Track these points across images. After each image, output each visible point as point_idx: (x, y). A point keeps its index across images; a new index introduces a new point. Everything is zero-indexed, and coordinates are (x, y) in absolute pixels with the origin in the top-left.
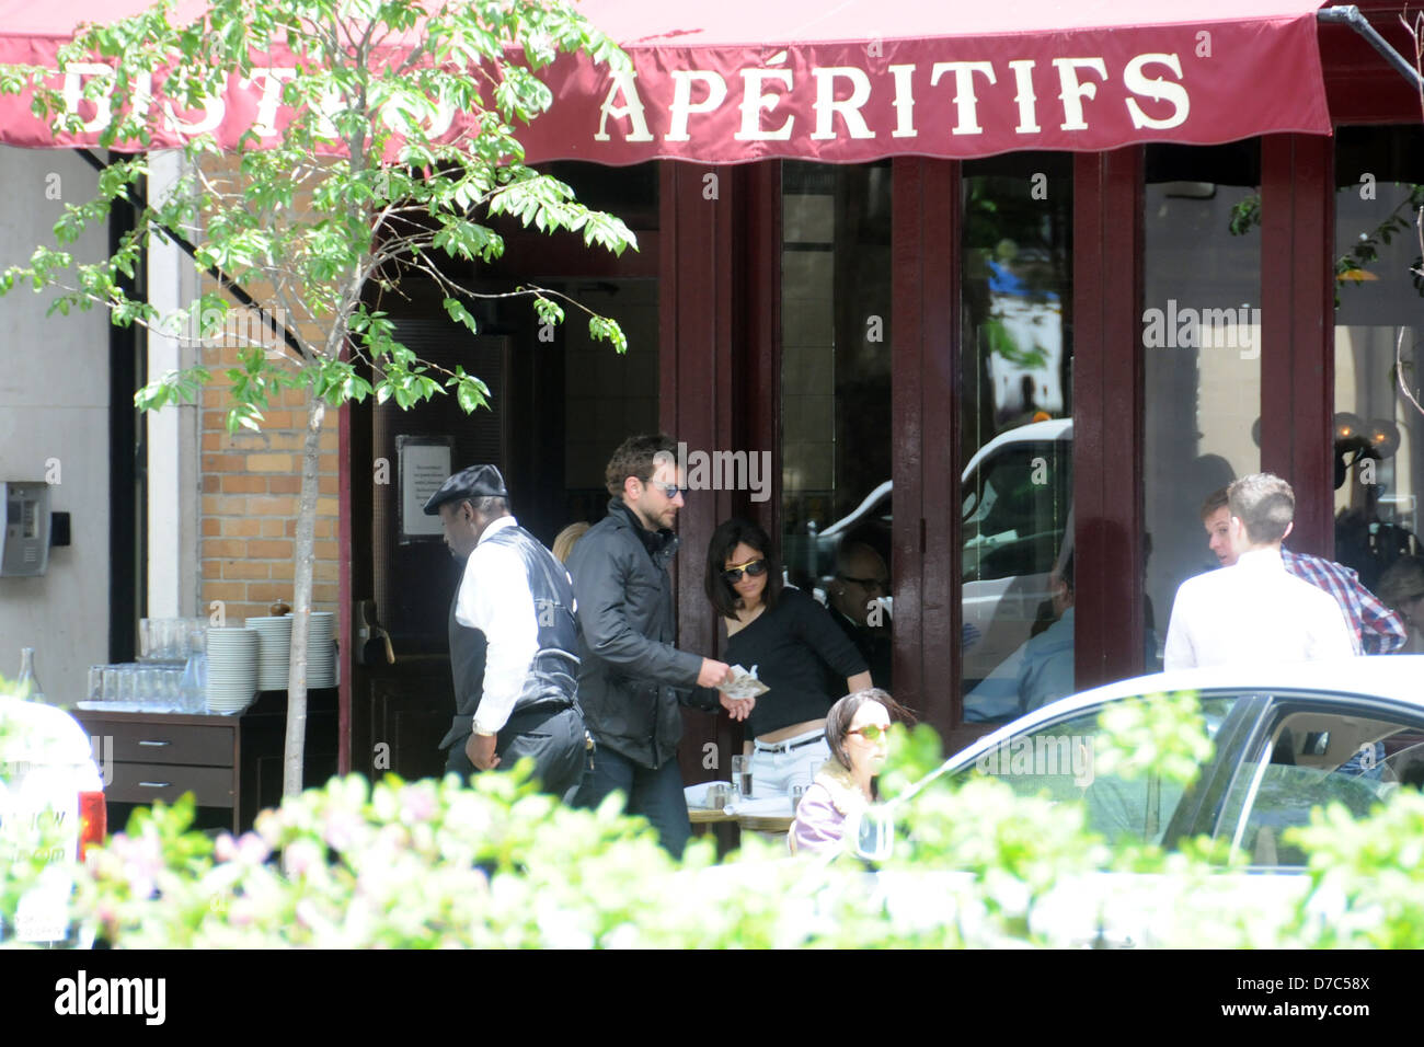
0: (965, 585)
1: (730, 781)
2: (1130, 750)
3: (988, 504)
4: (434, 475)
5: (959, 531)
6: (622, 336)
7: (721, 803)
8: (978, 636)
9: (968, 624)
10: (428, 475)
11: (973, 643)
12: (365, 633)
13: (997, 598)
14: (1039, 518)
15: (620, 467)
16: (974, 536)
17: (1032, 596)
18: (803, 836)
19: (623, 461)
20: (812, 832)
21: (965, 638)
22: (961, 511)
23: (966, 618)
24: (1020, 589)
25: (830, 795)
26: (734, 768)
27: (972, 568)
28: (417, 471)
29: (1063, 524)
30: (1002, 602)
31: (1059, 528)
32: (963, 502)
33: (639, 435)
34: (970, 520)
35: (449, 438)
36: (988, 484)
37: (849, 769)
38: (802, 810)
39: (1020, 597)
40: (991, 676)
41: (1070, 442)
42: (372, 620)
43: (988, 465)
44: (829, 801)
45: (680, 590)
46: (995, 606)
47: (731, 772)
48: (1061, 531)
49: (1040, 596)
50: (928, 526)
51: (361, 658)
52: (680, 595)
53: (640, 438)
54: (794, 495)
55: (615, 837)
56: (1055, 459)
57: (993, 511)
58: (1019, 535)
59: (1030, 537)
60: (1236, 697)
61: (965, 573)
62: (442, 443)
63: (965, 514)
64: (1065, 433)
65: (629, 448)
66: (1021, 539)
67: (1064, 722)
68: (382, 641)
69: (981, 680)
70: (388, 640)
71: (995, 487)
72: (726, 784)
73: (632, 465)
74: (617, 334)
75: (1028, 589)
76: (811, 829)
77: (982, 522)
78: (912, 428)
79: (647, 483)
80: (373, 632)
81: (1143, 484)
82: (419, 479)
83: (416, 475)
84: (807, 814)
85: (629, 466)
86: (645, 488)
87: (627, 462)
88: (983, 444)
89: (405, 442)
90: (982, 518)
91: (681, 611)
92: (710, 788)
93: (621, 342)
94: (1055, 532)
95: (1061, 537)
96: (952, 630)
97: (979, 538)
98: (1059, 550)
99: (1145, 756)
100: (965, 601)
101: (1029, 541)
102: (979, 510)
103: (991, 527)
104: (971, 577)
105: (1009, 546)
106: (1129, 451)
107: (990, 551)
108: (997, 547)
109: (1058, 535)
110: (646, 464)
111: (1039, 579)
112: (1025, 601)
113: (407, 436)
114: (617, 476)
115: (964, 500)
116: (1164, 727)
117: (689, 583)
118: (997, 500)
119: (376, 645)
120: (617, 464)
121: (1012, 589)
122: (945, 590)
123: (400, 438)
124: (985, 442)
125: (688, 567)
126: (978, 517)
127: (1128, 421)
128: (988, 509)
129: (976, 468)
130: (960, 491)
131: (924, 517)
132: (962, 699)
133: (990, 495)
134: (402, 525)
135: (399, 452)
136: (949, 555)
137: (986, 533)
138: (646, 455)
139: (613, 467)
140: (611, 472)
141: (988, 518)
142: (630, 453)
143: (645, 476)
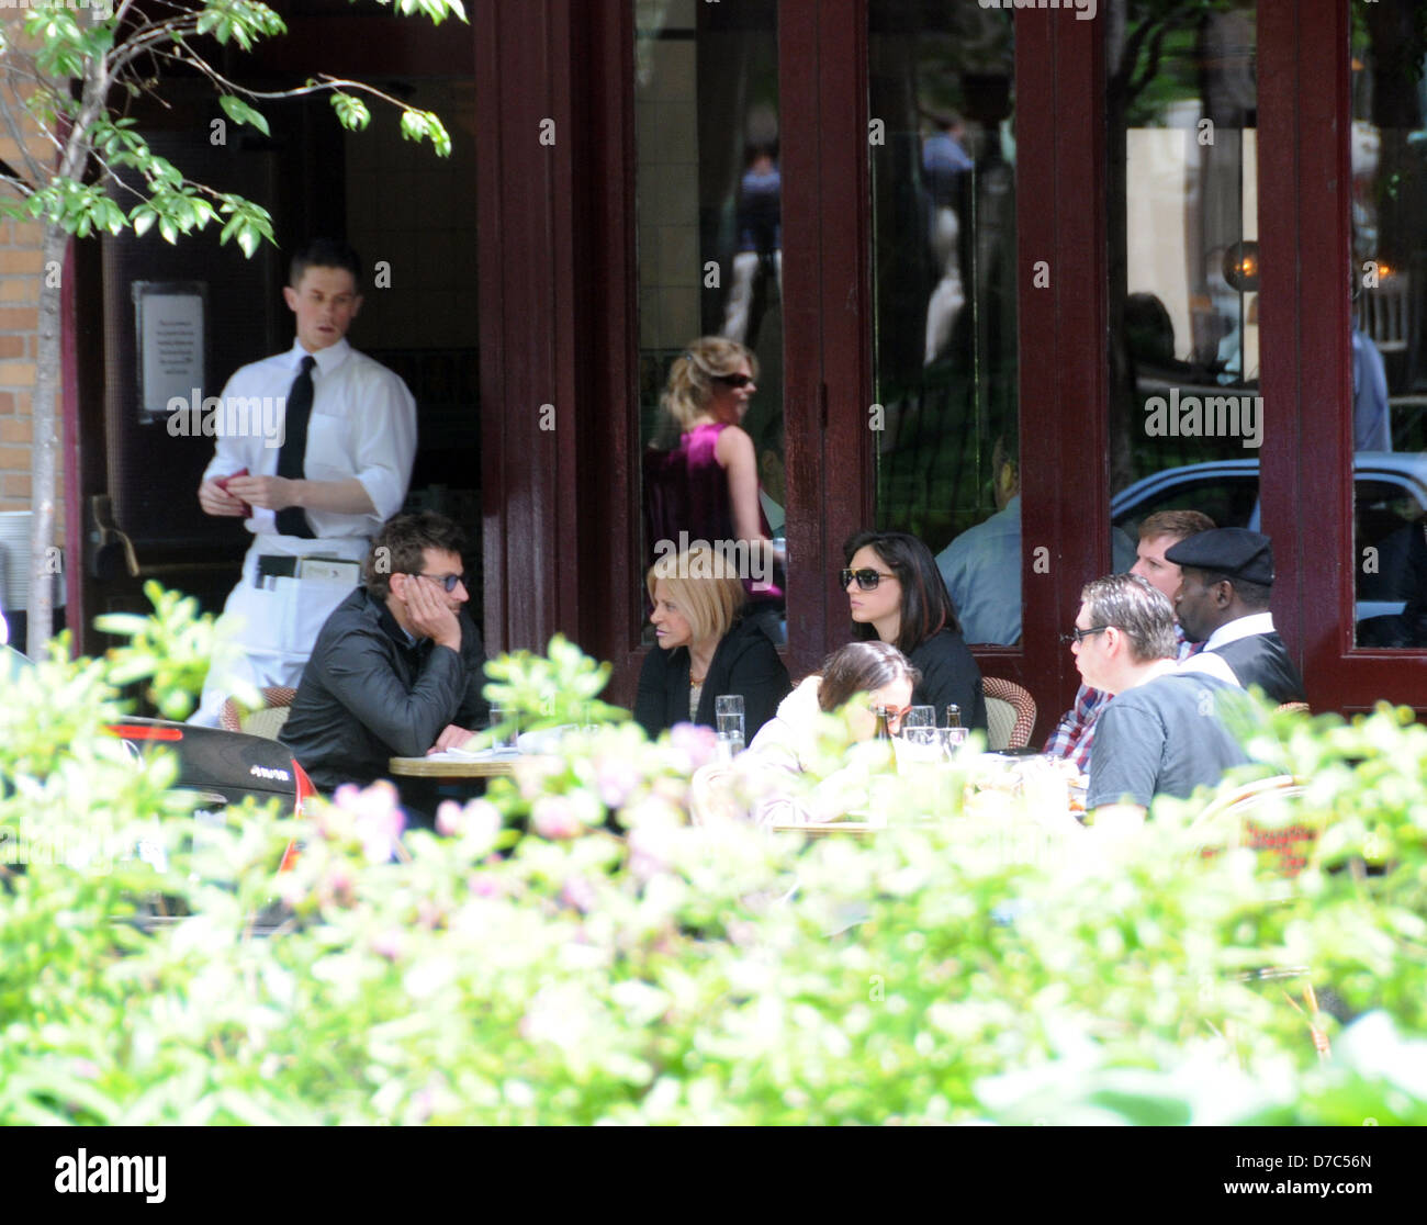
4: (183, 333)
6: (445, 135)
10: (174, 333)
12: (100, 537)
28: (163, 329)
35: (202, 285)
42: (108, 522)
51: (95, 571)
62: (192, 291)
68: (121, 547)
70: (129, 546)
74: (438, 133)
80: (109, 536)
82: (162, 338)
83: (159, 333)
89: (144, 291)
93: (443, 142)
113: (147, 283)
119: (114, 552)
123: (138, 285)
134: (142, 398)
135: (137, 304)
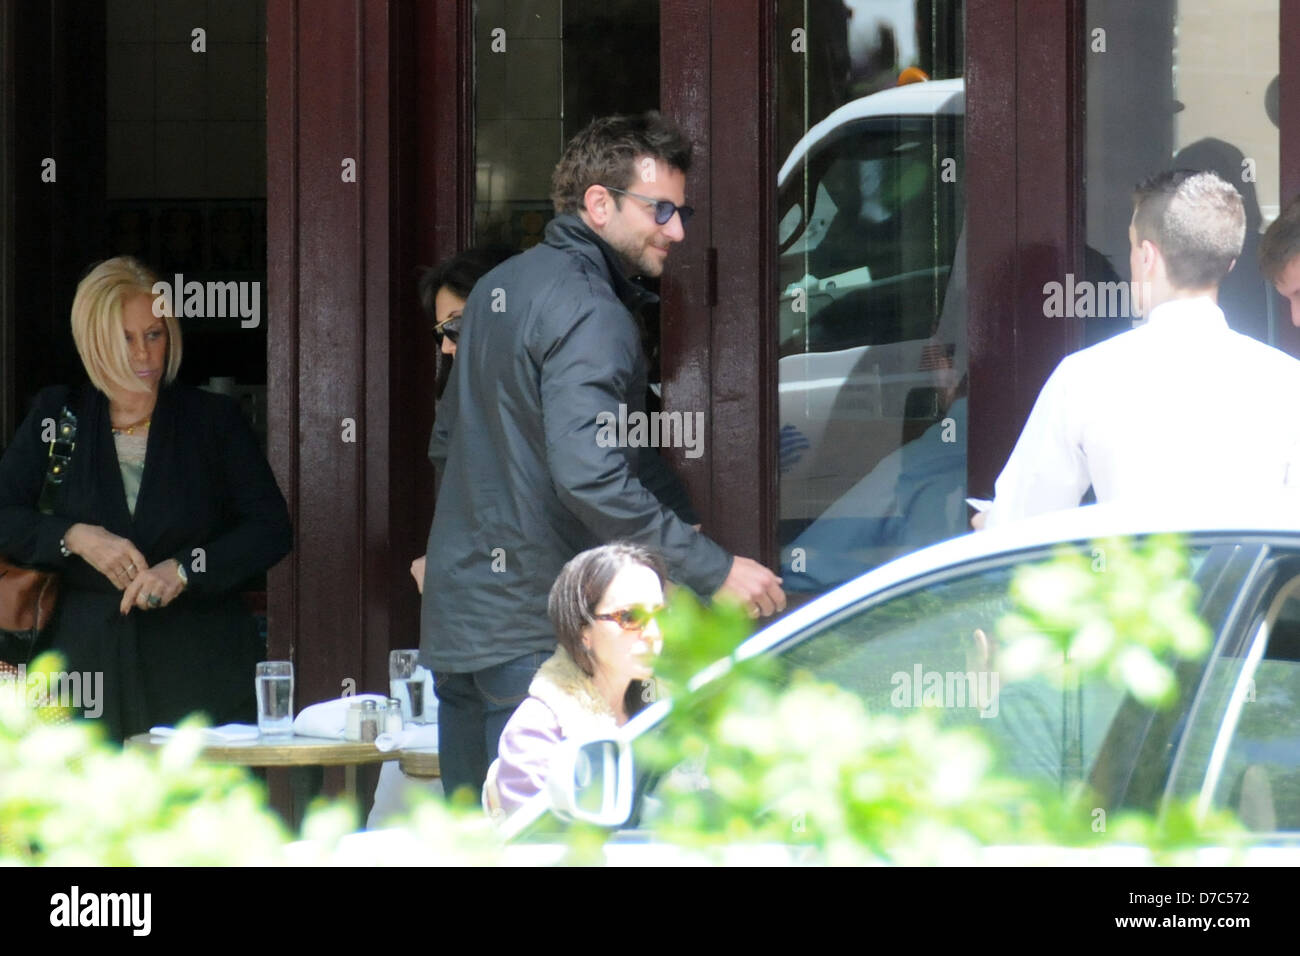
0: (782, 361)
1: (386, 692)
2: (1064, 639)
3: (822, 223)
5: (773, 270)
7: (372, 730)
8: (806, 447)
9: (788, 427)
11: (797, 460)
13: (838, 382)
14: (908, 248)
15: (577, 169)
16: (798, 278)
17: (894, 378)
18: (512, 787)
19: (580, 159)
20: (526, 780)
21: (782, 450)
22: (777, 236)
23: (787, 415)
24: (877, 367)
25: (556, 717)
26: (392, 671)
27: (796, 332)
29: (948, 258)
30: (845, 388)
31: (941, 264)
32: (779, 222)
33: (610, 114)
34: (792, 250)
36: (821, 189)
37: (589, 673)
38: (509, 743)
39: (875, 379)
40: (826, 515)
41: (961, 117)
43: (821, 157)
44: (554, 726)
45: (302, 370)
46: (833, 397)
47: (389, 680)
48: (946, 268)
49: (912, 378)
50: (722, 259)
52: (301, 378)
53: (613, 119)
54: (494, 208)
55: (188, 797)
56: (935, 146)
57: (831, 235)
58: (874, 277)
59: (895, 278)
60: (1207, 547)
61: (783, 338)
63: (783, 240)
64: (951, 102)
65: (593, 138)
66: (878, 282)
67: (923, 589)
69: (810, 522)
71: (834, 195)
72: (380, 700)
73: (597, 166)
75: (888, 367)
76: (522, 774)
77: (812, 253)
78: (694, 95)
79: (622, 199)
81: (1082, 188)
84: (518, 751)
85: (591, 169)
86: (619, 207)
87: (589, 161)
88: (814, 121)
90: (814, 246)
91: (302, 405)
92: (353, 706)
94: (936, 270)
95: (945, 278)
96: (762, 436)
97: (808, 280)
98: (941, 302)
99: (1090, 647)
100: (784, 388)
101: (891, 286)
102: (807, 233)
103: (827, 262)
104: (794, 347)
105: (857, 295)
106: (1060, 134)
107: (825, 303)
108: (836, 296)
109: (941, 276)
110: (622, 163)
111: (910, 349)
112: (885, 386)
114: (572, 185)
115: (781, 216)
116: (1127, 595)
117: (317, 359)
118: (836, 217)
120: (573, 164)
121: (862, 366)
122: (750, 370)
124: (815, 120)
125: (315, 333)
126: (805, 245)
127: (1058, 83)
128: (822, 231)
129: (802, 160)
130: (776, 201)
131: (714, 246)
132: (778, 553)
133: (826, 207)
136: (756, 310)
137: (820, 272)
138: (621, 151)
139: (565, 169)
140: (562, 178)
141: (821, 248)
142: (594, 147)
143: (619, 186)
